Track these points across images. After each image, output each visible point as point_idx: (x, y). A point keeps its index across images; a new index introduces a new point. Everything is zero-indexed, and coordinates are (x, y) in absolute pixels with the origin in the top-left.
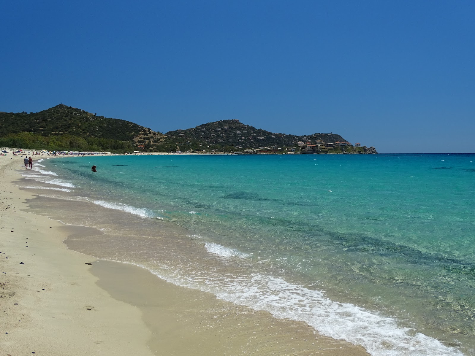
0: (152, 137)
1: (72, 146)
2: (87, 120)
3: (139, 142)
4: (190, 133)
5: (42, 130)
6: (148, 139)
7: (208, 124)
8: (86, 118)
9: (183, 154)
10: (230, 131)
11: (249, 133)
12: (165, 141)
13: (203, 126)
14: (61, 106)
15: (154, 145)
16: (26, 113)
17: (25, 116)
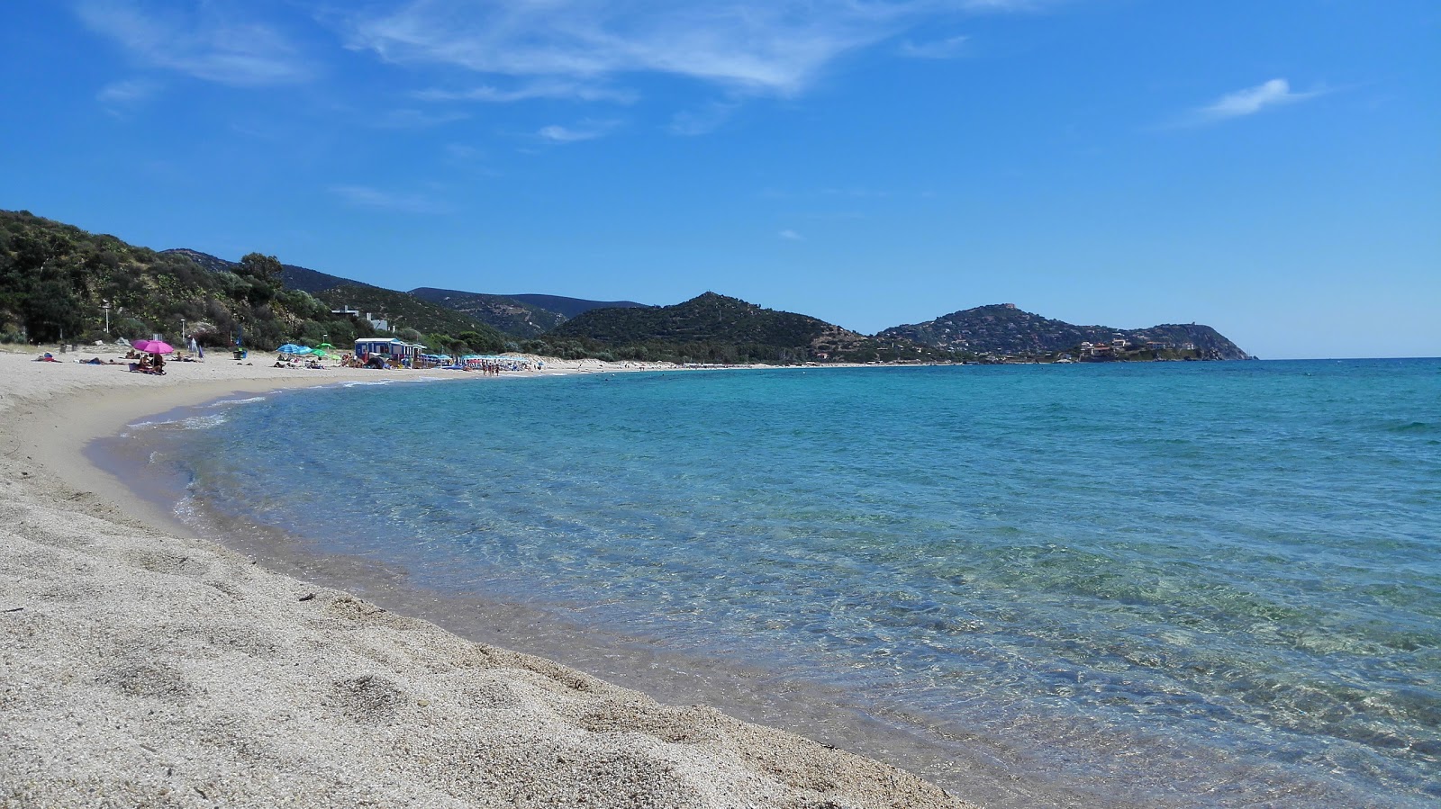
0: (841, 341)
1: (713, 357)
2: (747, 315)
3: (820, 348)
4: (924, 329)
5: (680, 333)
6: (835, 343)
7: (959, 313)
8: (746, 312)
9: (885, 365)
10: (997, 325)
11: (1030, 327)
12: (861, 346)
13: (947, 317)
14: (709, 294)
15: (841, 353)
16: (658, 307)
17: (657, 311)
